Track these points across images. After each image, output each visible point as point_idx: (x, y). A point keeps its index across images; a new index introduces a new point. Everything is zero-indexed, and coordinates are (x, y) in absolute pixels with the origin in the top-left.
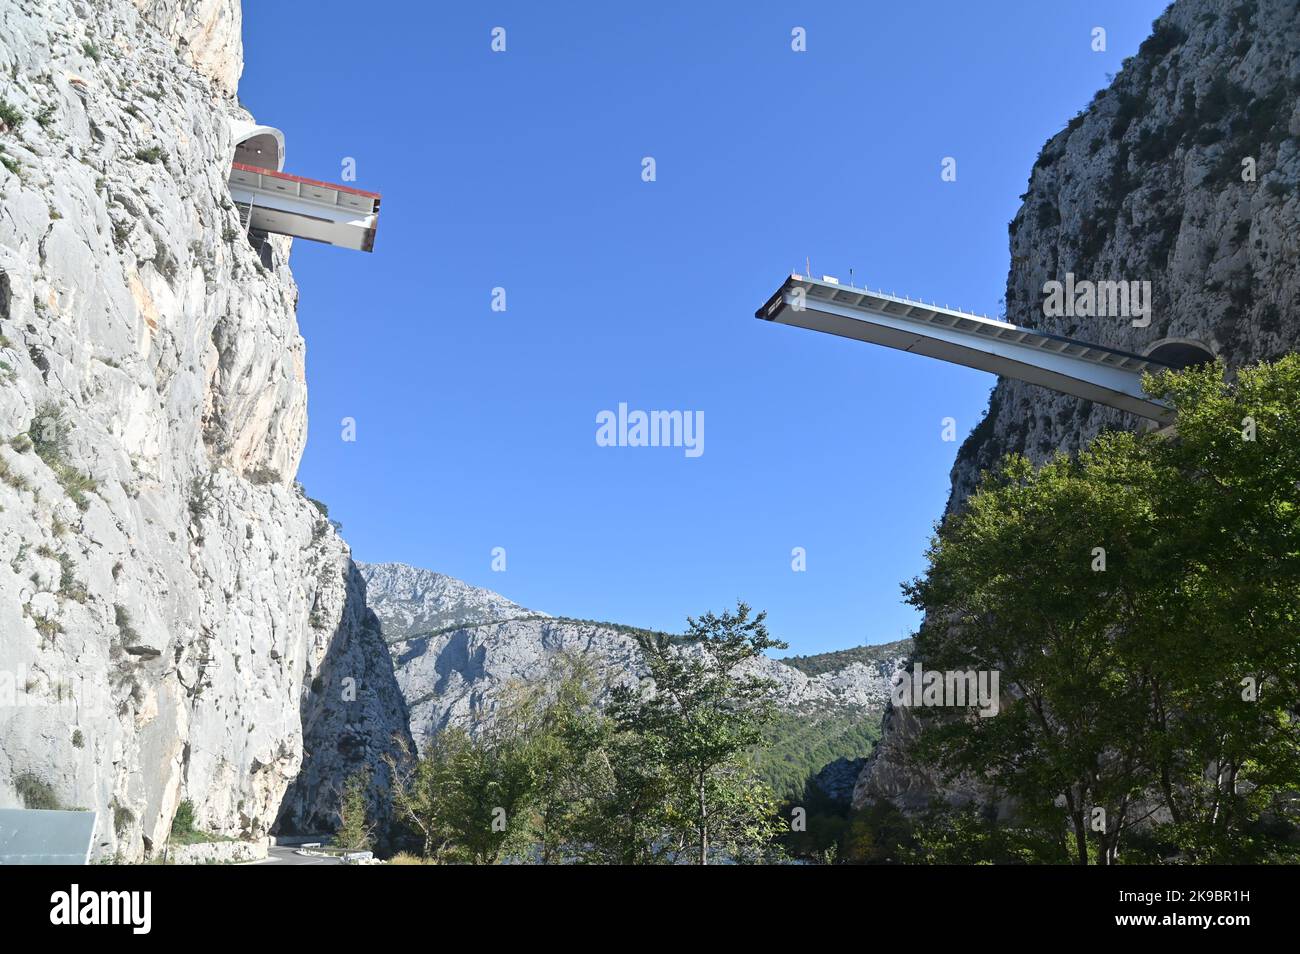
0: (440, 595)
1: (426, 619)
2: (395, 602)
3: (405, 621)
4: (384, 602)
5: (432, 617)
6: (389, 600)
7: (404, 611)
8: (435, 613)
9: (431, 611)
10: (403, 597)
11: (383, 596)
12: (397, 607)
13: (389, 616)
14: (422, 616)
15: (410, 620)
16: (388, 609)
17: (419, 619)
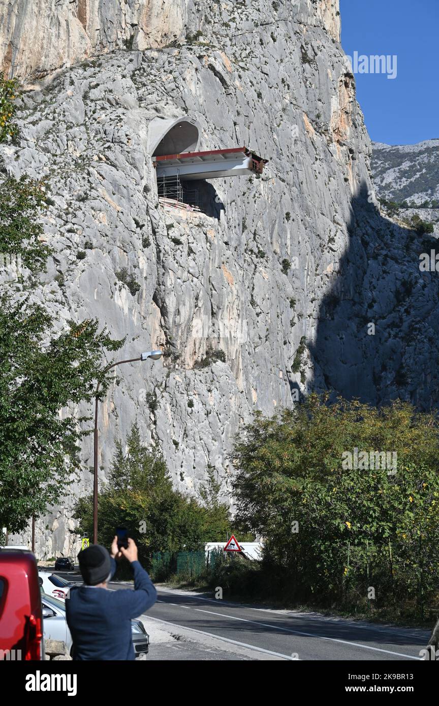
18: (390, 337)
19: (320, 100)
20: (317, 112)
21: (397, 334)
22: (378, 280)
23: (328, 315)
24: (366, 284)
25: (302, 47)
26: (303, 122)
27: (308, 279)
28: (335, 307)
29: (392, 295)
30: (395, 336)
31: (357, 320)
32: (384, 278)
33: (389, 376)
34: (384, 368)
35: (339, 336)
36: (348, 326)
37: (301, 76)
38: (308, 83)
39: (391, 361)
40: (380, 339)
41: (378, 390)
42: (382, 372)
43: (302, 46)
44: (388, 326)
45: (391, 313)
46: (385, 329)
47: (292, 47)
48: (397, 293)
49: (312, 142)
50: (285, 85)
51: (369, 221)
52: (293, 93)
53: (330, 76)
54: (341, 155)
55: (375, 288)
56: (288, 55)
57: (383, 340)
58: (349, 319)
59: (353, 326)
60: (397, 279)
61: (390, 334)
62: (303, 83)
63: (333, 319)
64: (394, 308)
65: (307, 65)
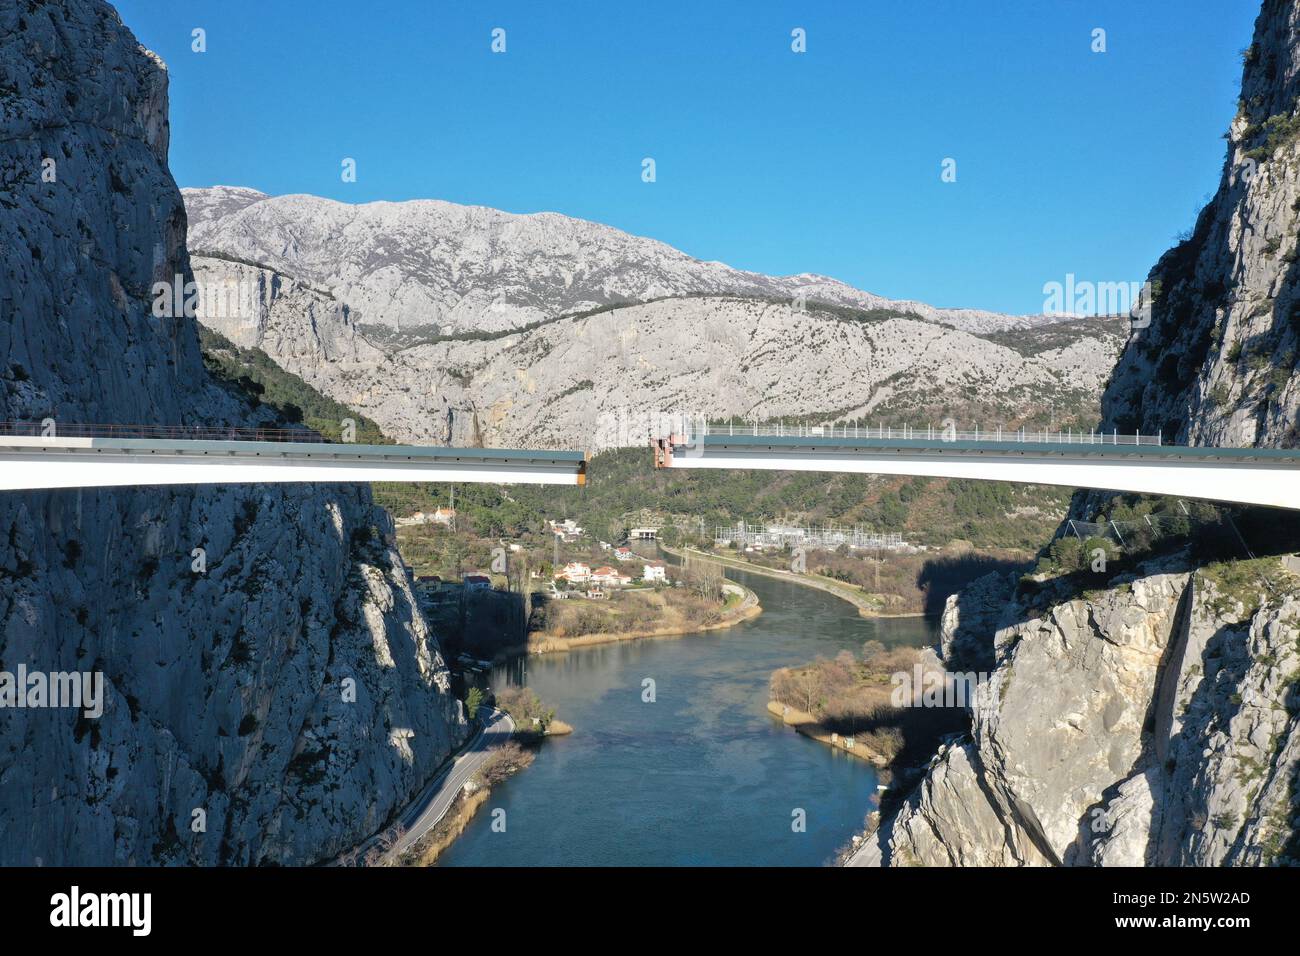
0: (600, 249)
1: (586, 277)
2: (550, 258)
3: (562, 281)
4: (538, 258)
5: (593, 275)
6: (544, 256)
7: (560, 268)
8: (595, 269)
9: (591, 267)
10: (558, 253)
11: (536, 252)
12: (554, 264)
13: (545, 275)
14: (582, 273)
15: (569, 280)
16: (544, 266)
17: (578, 277)
18: (226, 592)
19: (137, 249)
20: (132, 266)
21: (236, 583)
22: (211, 504)
23: (139, 592)
24: (195, 515)
25: (111, 167)
26: (110, 286)
27: (111, 555)
28: (150, 575)
29: (230, 526)
30: (234, 588)
31: (182, 583)
32: (219, 500)
33: (225, 649)
34: (217, 640)
35: (155, 620)
36: (170, 600)
37: (109, 213)
38: (119, 222)
39: (227, 627)
40: (213, 598)
41: (209, 676)
42: (214, 647)
43: (112, 165)
44: (224, 576)
45: (227, 553)
46: (221, 581)
47: (96, 166)
48: (237, 519)
49: (124, 317)
50: (83, 231)
51: (197, 409)
52: (96, 243)
53: (154, 215)
54: (164, 326)
55: (206, 519)
56: (89, 179)
57: (217, 599)
58: (172, 585)
59: (176, 593)
60: (235, 499)
61: (226, 587)
62: (111, 224)
63: (147, 598)
64: (232, 545)
65: (118, 196)
